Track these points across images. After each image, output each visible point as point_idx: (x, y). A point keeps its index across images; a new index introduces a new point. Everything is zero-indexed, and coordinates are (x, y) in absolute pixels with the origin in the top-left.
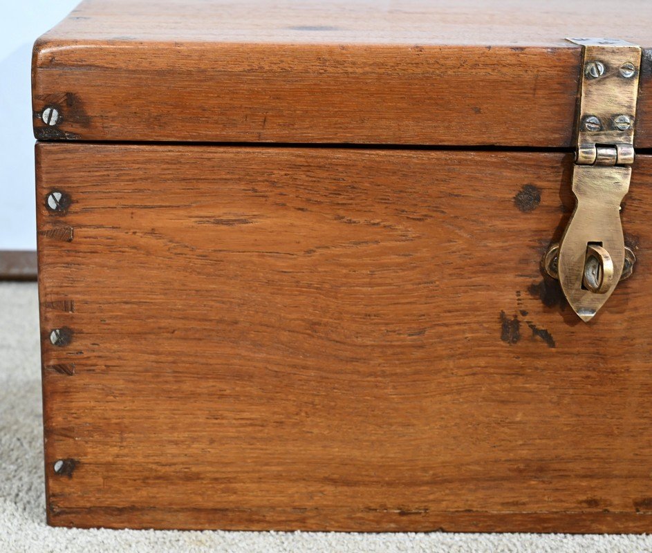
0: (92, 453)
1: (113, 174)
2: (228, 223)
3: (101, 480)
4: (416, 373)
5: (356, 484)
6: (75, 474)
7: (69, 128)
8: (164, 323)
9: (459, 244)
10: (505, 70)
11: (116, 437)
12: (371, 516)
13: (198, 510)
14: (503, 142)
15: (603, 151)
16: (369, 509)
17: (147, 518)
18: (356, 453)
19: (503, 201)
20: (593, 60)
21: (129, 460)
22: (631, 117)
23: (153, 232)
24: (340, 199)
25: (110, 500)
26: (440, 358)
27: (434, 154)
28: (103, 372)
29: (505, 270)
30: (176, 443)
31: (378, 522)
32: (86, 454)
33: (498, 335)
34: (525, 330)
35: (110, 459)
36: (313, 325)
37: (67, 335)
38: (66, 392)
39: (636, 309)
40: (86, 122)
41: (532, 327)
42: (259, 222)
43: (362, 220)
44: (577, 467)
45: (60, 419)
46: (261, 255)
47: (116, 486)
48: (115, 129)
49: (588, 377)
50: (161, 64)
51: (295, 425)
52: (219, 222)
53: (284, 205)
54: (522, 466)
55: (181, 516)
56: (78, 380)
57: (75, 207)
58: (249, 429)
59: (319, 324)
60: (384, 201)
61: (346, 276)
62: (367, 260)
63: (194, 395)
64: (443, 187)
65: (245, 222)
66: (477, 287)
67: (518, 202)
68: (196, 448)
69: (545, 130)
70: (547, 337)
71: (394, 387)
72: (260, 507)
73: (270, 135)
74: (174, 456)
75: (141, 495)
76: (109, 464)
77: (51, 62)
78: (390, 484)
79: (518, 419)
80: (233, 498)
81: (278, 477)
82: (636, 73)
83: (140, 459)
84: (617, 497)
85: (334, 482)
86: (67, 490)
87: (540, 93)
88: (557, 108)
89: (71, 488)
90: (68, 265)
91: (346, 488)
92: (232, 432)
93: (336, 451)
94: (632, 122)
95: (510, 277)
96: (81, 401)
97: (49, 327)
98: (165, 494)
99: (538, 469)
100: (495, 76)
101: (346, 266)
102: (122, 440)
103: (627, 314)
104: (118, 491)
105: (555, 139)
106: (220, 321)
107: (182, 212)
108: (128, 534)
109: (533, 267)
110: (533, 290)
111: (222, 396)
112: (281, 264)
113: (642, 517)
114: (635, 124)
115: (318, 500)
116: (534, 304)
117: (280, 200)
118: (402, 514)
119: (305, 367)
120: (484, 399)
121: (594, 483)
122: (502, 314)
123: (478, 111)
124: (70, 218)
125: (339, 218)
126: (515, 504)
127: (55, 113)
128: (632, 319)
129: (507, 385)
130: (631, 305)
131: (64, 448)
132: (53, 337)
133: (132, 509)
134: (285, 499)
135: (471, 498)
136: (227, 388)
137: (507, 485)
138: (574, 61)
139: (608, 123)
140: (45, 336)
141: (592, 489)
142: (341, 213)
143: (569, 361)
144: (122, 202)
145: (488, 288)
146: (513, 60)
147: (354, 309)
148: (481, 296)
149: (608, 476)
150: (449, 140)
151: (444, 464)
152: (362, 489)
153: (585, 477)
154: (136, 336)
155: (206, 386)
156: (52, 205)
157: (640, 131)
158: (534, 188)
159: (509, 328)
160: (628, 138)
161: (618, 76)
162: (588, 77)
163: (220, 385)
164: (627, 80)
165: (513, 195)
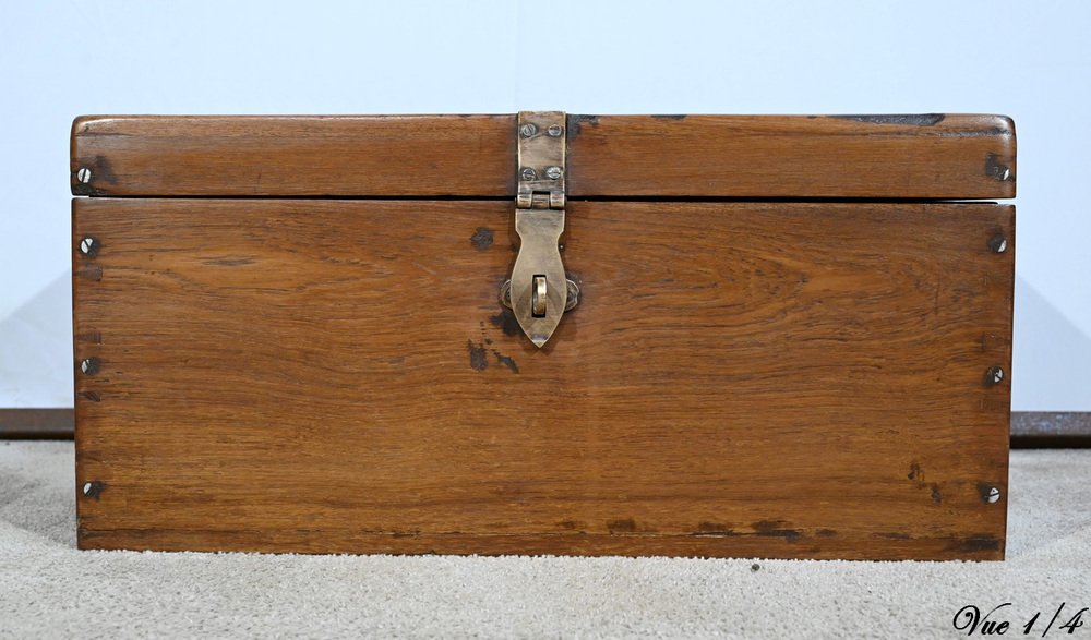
0: (118, 475)
1: (135, 222)
2: (231, 263)
3: (125, 502)
4: (399, 398)
5: (352, 506)
6: (101, 496)
7: (100, 186)
8: (178, 352)
9: (426, 281)
10: (454, 132)
11: (138, 460)
12: (368, 538)
13: (212, 532)
14: (458, 192)
15: (538, 197)
16: (366, 531)
17: (166, 540)
18: (351, 476)
19: (461, 242)
20: (525, 123)
21: (150, 482)
22: (561, 168)
23: (168, 272)
25: (134, 522)
26: (419, 383)
28: (127, 399)
29: (469, 303)
30: (191, 466)
31: (375, 545)
32: (111, 477)
33: (468, 362)
34: (491, 357)
35: (133, 481)
36: (306, 354)
37: (96, 365)
38: (95, 417)
39: (585, 337)
40: (114, 180)
41: (497, 354)
43: (343, 259)
44: (552, 489)
45: (89, 443)
46: (259, 291)
47: (138, 507)
48: (136, 185)
49: (550, 401)
51: (295, 448)
52: (223, 263)
53: (277, 248)
54: (501, 488)
55: (197, 538)
56: (106, 406)
57: (104, 251)
58: (255, 452)
59: (310, 353)
60: (361, 242)
61: (333, 310)
62: (350, 295)
63: (205, 420)
64: (411, 230)
65: (246, 262)
66: (446, 318)
67: (474, 243)
68: (208, 471)
69: (492, 182)
70: (512, 364)
71: (380, 412)
72: (267, 529)
73: (263, 188)
74: (189, 478)
75: (160, 517)
76: (132, 486)
77: (87, 132)
78: (383, 506)
79: (493, 442)
80: (243, 520)
81: (282, 499)
82: (562, 133)
83: (159, 482)
84: (593, 519)
85: (332, 504)
86: (94, 512)
87: (486, 151)
88: (499, 163)
89: (98, 509)
90: (98, 301)
91: (343, 511)
92: (239, 455)
93: (333, 473)
94: (562, 173)
95: (473, 309)
96: (107, 426)
97: (80, 358)
98: (182, 515)
99: (511, 492)
100: (446, 137)
101: (332, 300)
102: (143, 462)
103: (579, 342)
104: (140, 513)
105: (501, 190)
106: (227, 351)
107: (193, 255)
109: (493, 300)
110: (494, 320)
111: (230, 421)
112: (278, 299)
113: (617, 540)
114: (566, 174)
115: (319, 522)
116: (495, 333)
117: (273, 243)
118: (396, 536)
119: (300, 393)
120: (462, 423)
121: (569, 504)
122: (470, 343)
123: (434, 167)
124: (99, 260)
125: (326, 258)
126: (499, 526)
127: (88, 172)
128: (582, 347)
129: (479, 409)
130: (580, 332)
131: (93, 470)
132: (84, 367)
133: (153, 530)
134: (290, 522)
135: (456, 520)
136: (234, 413)
137: (490, 507)
138: (512, 124)
139: (542, 174)
140: (77, 365)
141: (567, 511)
142: (326, 253)
143: (533, 386)
144: (143, 246)
145: (456, 319)
146: (461, 125)
147: (340, 339)
148: (450, 327)
149: (581, 499)
150: (412, 191)
151: (432, 487)
152: (358, 510)
153: (558, 499)
154: (154, 365)
155: (215, 411)
156: (85, 249)
157: (571, 182)
158: (487, 230)
159: (477, 354)
160: (560, 186)
161: (548, 135)
162: (523, 136)
163: (228, 410)
164: (556, 139)
165: (469, 236)
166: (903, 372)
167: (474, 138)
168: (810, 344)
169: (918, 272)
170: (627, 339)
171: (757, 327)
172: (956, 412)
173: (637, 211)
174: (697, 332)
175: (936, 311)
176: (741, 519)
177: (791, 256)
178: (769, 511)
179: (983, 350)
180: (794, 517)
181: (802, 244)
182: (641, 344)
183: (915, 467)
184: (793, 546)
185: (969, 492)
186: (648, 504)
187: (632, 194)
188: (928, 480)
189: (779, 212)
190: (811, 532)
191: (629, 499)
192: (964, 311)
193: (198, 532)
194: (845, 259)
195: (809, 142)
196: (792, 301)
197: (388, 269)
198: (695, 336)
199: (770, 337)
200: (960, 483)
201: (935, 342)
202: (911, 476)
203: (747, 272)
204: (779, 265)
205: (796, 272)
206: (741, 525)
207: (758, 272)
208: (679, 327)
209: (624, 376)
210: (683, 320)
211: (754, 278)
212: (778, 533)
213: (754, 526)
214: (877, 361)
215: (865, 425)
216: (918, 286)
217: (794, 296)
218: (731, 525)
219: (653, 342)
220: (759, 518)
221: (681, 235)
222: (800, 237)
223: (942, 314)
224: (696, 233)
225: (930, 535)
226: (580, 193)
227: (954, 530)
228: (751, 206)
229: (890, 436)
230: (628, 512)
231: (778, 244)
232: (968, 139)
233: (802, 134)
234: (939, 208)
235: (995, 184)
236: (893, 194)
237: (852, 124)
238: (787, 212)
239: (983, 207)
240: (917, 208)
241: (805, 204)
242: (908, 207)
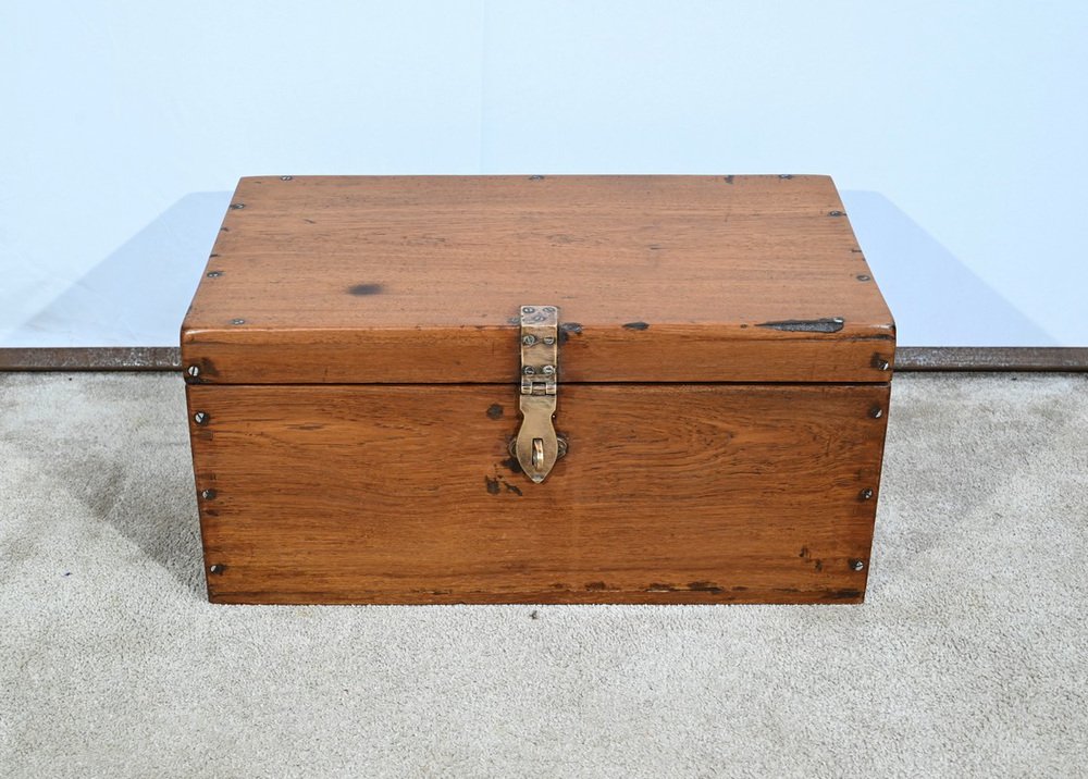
0: (234, 561)
1: (235, 402)
2: (308, 428)
3: (241, 576)
4: (435, 512)
5: (404, 576)
6: (224, 573)
7: (205, 378)
8: (273, 485)
9: (455, 439)
10: (473, 340)
11: (249, 551)
12: (416, 595)
13: (305, 592)
14: (476, 380)
15: (537, 388)
16: (414, 591)
17: (272, 598)
18: (403, 559)
19: (479, 414)
20: (526, 334)
21: (258, 564)
22: (554, 366)
23: (262, 434)
24: (377, 414)
25: (247, 588)
26: (449, 503)
27: (433, 388)
28: (238, 514)
29: (485, 452)
30: (287, 554)
31: (421, 599)
32: (230, 561)
33: (485, 489)
34: (502, 486)
35: (245, 564)
36: (367, 486)
37: (213, 494)
38: (215, 526)
39: (571, 473)
40: (216, 374)
41: (506, 484)
42: (327, 428)
43: (392, 425)
44: (545, 565)
45: (212, 541)
46: (331, 446)
47: (251, 579)
48: (234, 377)
49: (545, 513)
50: (260, 340)
51: (362, 543)
52: (303, 428)
53: (342, 418)
54: (510, 565)
55: (294, 597)
56: (222, 519)
57: (213, 421)
58: (332, 546)
59: (371, 485)
60: (404, 414)
61: (385, 457)
62: (398, 448)
63: (296, 526)
64: (442, 407)
65: (317, 427)
66: (469, 462)
67: (489, 414)
68: (299, 557)
69: (502, 373)
70: (516, 490)
71: (422, 520)
72: (344, 590)
73: (331, 378)
74: (286, 562)
75: (267, 585)
76: (245, 567)
77: (192, 341)
78: (425, 576)
79: (504, 537)
80: (326, 586)
81: (354, 573)
82: (555, 341)
83: (265, 564)
84: (575, 582)
85: (390, 576)
86: (220, 582)
87: (496, 353)
88: (507, 361)
89: (222, 580)
90: (211, 453)
91: (397, 579)
92: (322, 547)
93: (389, 557)
94: (554, 369)
95: (489, 457)
96: (224, 531)
97: (202, 489)
98: (283, 584)
99: (521, 567)
100: (467, 343)
101: (384, 452)
102: (253, 552)
103: (566, 476)
104: (253, 583)
105: (507, 378)
106: (309, 484)
107: (279, 423)
108: (261, 608)
109: (503, 451)
110: (504, 463)
111: (313, 527)
112: (343, 451)
113: (591, 594)
114: (557, 369)
115: (380, 586)
116: (506, 472)
117: (340, 415)
118: (436, 594)
119: (364, 510)
120: (481, 527)
121: (558, 574)
122: (487, 477)
123: (458, 363)
124: (210, 427)
125: (378, 424)
126: (508, 587)
127: (196, 369)
128: (569, 479)
129: (494, 518)
130: (568, 470)
131: (216, 558)
132: (204, 494)
133: (262, 593)
134: (360, 586)
135: (479, 584)
136: (316, 522)
137: (502, 576)
138: (516, 334)
139: (540, 370)
140: (199, 494)
141: (558, 578)
143: (533, 504)
144: (242, 418)
145: (476, 463)
146: (477, 334)
147: (393, 476)
148: (472, 468)
149: (566, 570)
150: (441, 380)
151: (460, 565)
152: (408, 579)
153: (551, 571)
154: (256, 493)
155: (302, 521)
156: (199, 420)
157: (562, 373)
158: (498, 406)
159: (492, 485)
160: (553, 378)
161: (544, 343)
162: (525, 344)
163: (312, 521)
164: (551, 346)
165: (485, 410)
166: (800, 493)
167: (488, 344)
168: (734, 476)
169: (816, 430)
170: (601, 474)
171: (696, 466)
172: (836, 517)
173: (610, 393)
174: (652, 469)
175: (827, 454)
176: (681, 581)
177: (724, 421)
178: (700, 577)
179: (859, 479)
180: (716, 579)
181: (732, 413)
182: (611, 477)
183: (805, 551)
184: (715, 597)
185: (842, 565)
186: (614, 573)
187: (607, 380)
188: (813, 557)
189: (716, 393)
190: (729, 588)
191: (602, 570)
192: (847, 455)
193: (295, 593)
194: (763, 423)
195: (741, 345)
196: (722, 450)
197: (425, 431)
198: (649, 472)
199: (707, 471)
200: (835, 559)
201: (825, 474)
202: (801, 555)
203: (690, 431)
204: (714, 427)
205: (726, 432)
206: (679, 584)
207: (699, 432)
208: (640, 466)
209: (599, 497)
210: (643, 462)
211: (695, 436)
212: (706, 589)
213: (689, 585)
214: (782, 486)
215: (771, 525)
216: (814, 439)
217: (724, 445)
218: (674, 585)
219: (620, 476)
220: (693, 580)
221: (641, 408)
222: (731, 409)
223: (831, 457)
224: (653, 406)
225: (813, 590)
226: (568, 380)
227: (829, 586)
228: (695, 388)
229: (788, 532)
230: (600, 578)
231: (714, 413)
232: (859, 343)
233: (736, 339)
234: (835, 389)
235: (877, 373)
236: (801, 380)
237: (774, 332)
238: (721, 393)
239: (867, 388)
240: (818, 389)
241: (735, 387)
242: (811, 389)
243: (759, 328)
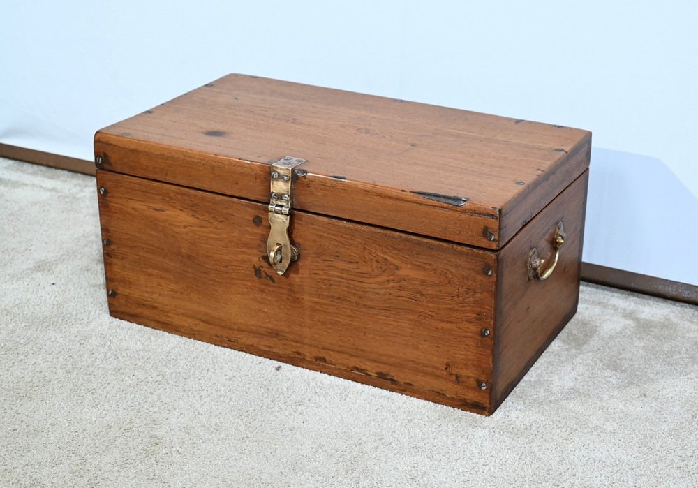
0: (122, 290)
1: (119, 185)
2: (158, 210)
3: (124, 302)
4: (227, 283)
5: (211, 324)
6: (116, 297)
7: (106, 166)
8: (140, 244)
9: (236, 234)
11: (128, 286)
12: (218, 339)
13: (159, 322)
14: (246, 197)
15: (278, 208)
16: (216, 336)
17: (141, 320)
18: (210, 311)
19: (248, 220)
20: (275, 171)
21: (133, 296)
22: (289, 196)
23: (134, 209)
24: (193, 208)
25: (128, 310)
26: (234, 279)
27: (223, 197)
28: (122, 259)
29: (253, 248)
30: (148, 293)
31: (221, 342)
32: (119, 290)
33: (254, 274)
34: (263, 273)
35: (127, 294)
36: (189, 256)
37: (110, 242)
38: (111, 264)
39: (303, 274)
40: (110, 164)
41: (265, 273)
42: (168, 212)
43: (202, 218)
44: (291, 336)
45: (110, 274)
46: (169, 225)
47: (130, 305)
48: (119, 168)
49: (289, 299)
50: (133, 147)
51: (187, 295)
52: (155, 209)
53: (175, 207)
54: (270, 331)
55: (152, 323)
56: (114, 261)
57: (109, 195)
58: (172, 293)
59: (191, 256)
60: (208, 212)
61: (199, 239)
62: (205, 234)
63: (151, 275)
64: (228, 211)
65: (163, 211)
66: (244, 253)
67: (254, 222)
68: (155, 296)
69: (261, 195)
70: (271, 279)
71: (220, 287)
72: (179, 326)
73: (169, 180)
74: (148, 298)
75: (138, 311)
76: (127, 296)
77: (100, 141)
78: (223, 327)
79: (266, 311)
80: (169, 319)
81: (184, 315)
82: (290, 179)
83: (136, 296)
84: (309, 353)
85: (203, 321)
86: (114, 303)
87: (258, 180)
88: (263, 187)
89: (116, 302)
90: (108, 216)
91: (207, 325)
92: (166, 293)
93: (202, 309)
94: (289, 198)
95: (255, 251)
96: (115, 269)
97: (104, 238)
98: (147, 312)
99: (275, 334)
100: (242, 171)
101: (198, 235)
102: (130, 287)
103: (299, 275)
104: (130, 307)
106: (158, 248)
107: (142, 203)
108: (135, 326)
109: (261, 249)
110: (262, 258)
111: (161, 277)
112: (176, 230)
113: (319, 365)
114: (291, 198)
115: (198, 328)
116: (264, 264)
117: (174, 205)
118: (229, 341)
119: (188, 272)
120: (252, 299)
121: (298, 345)
122: (254, 266)
123: (237, 183)
124: (108, 198)
125: (194, 216)
126: (270, 347)
127: (101, 159)
128: (301, 278)
129: (260, 296)
130: (301, 271)
131: (112, 286)
132: (105, 243)
133: (136, 316)
134: (187, 325)
135: (251, 340)
136: (163, 274)
137: (265, 338)
138: (268, 170)
139: (280, 197)
140: (103, 241)
141: (298, 347)
142: (195, 214)
143: (280, 290)
144: (124, 196)
145: (248, 254)
146: (248, 166)
147: (202, 253)
148: (246, 257)
149: (302, 343)
150: (227, 193)
151: (241, 323)
152: (213, 327)
153: (294, 341)
154: (132, 248)
155: (155, 272)
156: (102, 192)
157: (295, 202)
158: (259, 217)
159: (257, 271)
160: (287, 204)
161: (283, 179)
162: (273, 177)
163: (160, 273)
164: (287, 182)
165: (252, 218)
166: (442, 321)
167: (253, 173)
168: (400, 298)
169: (450, 276)
170: (320, 279)
171: (376, 286)
172: (466, 345)
173: (323, 222)
174: (350, 282)
175: (458, 296)
176: (373, 370)
177: (392, 257)
178: (384, 369)
179: (480, 319)
180: (394, 373)
181: (396, 252)
182: (326, 282)
183: (448, 366)
184: (393, 386)
185: (473, 382)
186: (331, 352)
187: (321, 213)
188: (454, 372)
189: (386, 235)
190: (402, 382)
191: (324, 348)
192: (471, 299)
193: (152, 320)
194: (416, 263)
195: (399, 203)
196: (392, 278)
197: (220, 225)
198: (349, 284)
199: (383, 291)
200: (468, 377)
201: (457, 310)
202: (446, 369)
203: (372, 260)
204: (386, 259)
205: (394, 265)
206: (371, 372)
207: (377, 261)
208: (343, 278)
209: (319, 295)
210: (344, 276)
211: (375, 263)
212: (388, 379)
213: (377, 373)
214: (431, 313)
215: (425, 341)
216: (449, 282)
217: (393, 275)
218: (367, 370)
219: (331, 282)
220: (379, 370)
221: (342, 237)
222: (395, 249)
223: (461, 298)
224: (349, 237)
225: (455, 397)
226: (299, 208)
227: (466, 397)
228: (373, 229)
229: (437, 348)
230: (323, 354)
231: (385, 250)
232: (475, 217)
233: (397, 199)
234: (460, 248)
235: (488, 242)
236: (439, 237)
237: (420, 198)
238: (389, 236)
239: (481, 252)
240: (450, 246)
241: (398, 234)
242: (445, 244)
243: (412, 194)
